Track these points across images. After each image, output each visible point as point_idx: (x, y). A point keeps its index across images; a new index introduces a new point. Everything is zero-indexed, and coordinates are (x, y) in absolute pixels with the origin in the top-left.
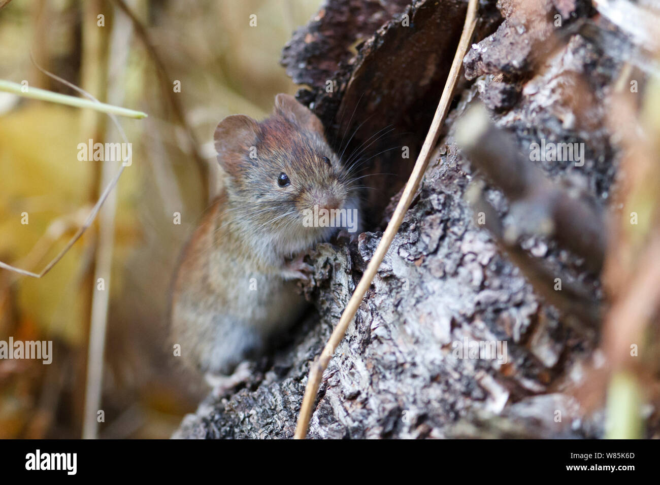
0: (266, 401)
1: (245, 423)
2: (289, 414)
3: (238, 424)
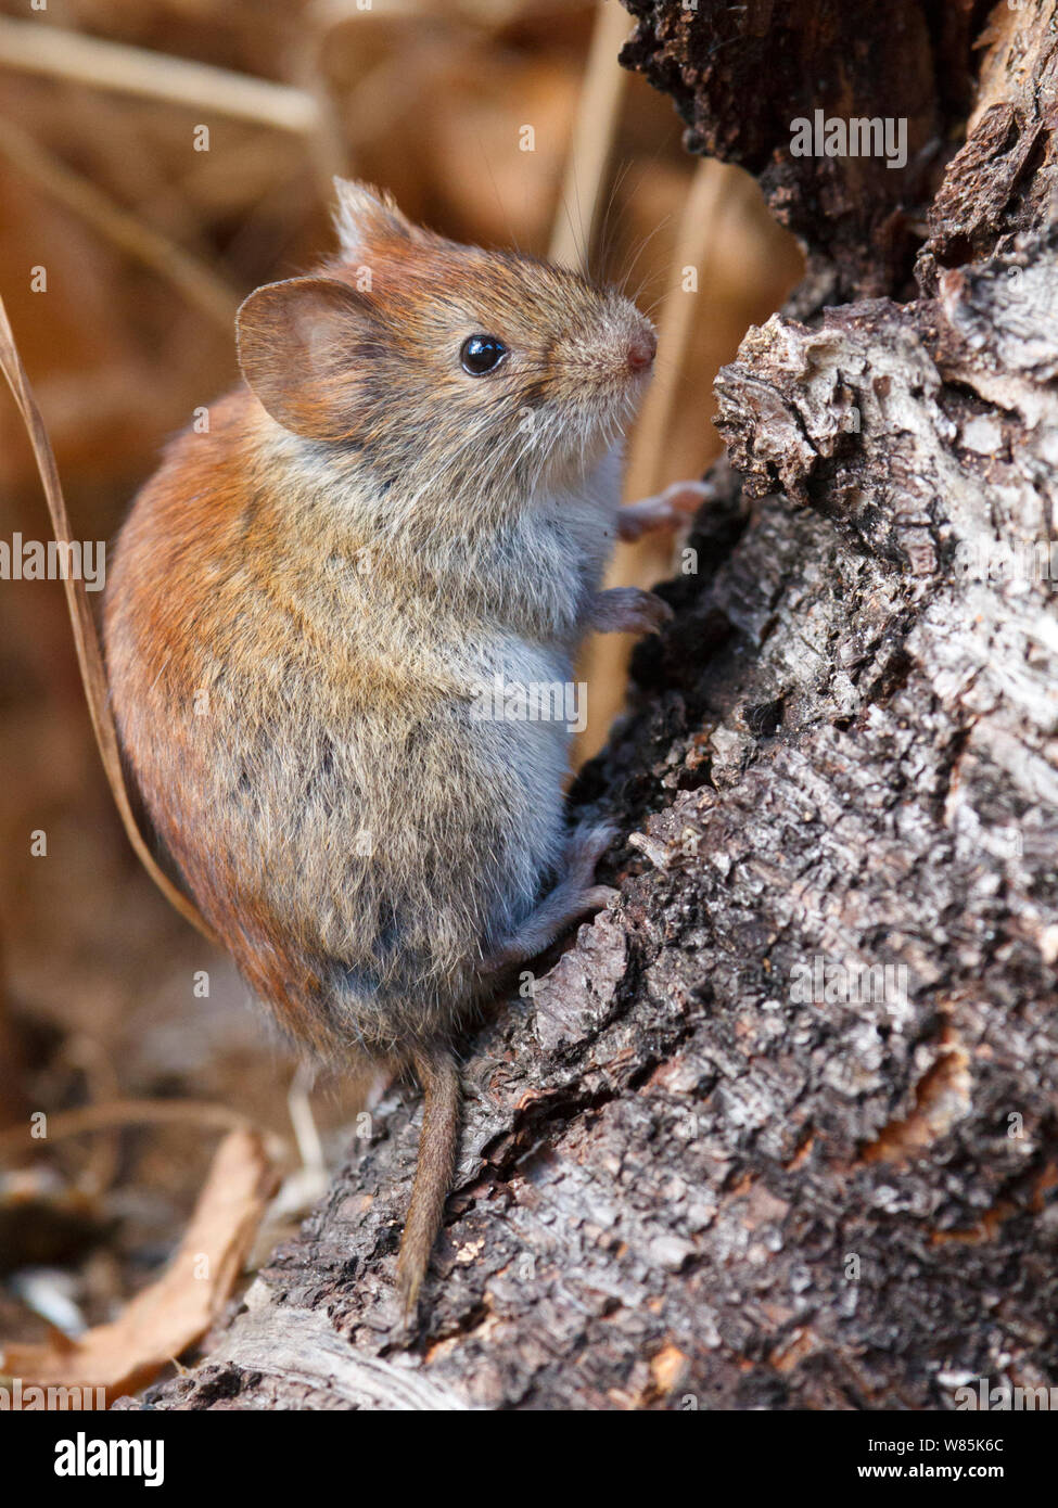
0: (779, 804)
1: (738, 879)
2: (870, 821)
3: (715, 888)
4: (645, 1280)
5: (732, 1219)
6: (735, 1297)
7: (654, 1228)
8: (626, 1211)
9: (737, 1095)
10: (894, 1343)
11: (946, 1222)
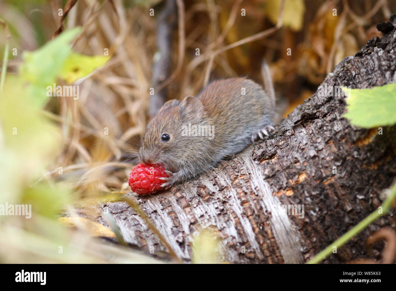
4: (306, 158)
5: (326, 150)
6: (320, 166)
7: (312, 147)
8: (309, 143)
9: (337, 124)
10: (350, 185)
11: (365, 162)
